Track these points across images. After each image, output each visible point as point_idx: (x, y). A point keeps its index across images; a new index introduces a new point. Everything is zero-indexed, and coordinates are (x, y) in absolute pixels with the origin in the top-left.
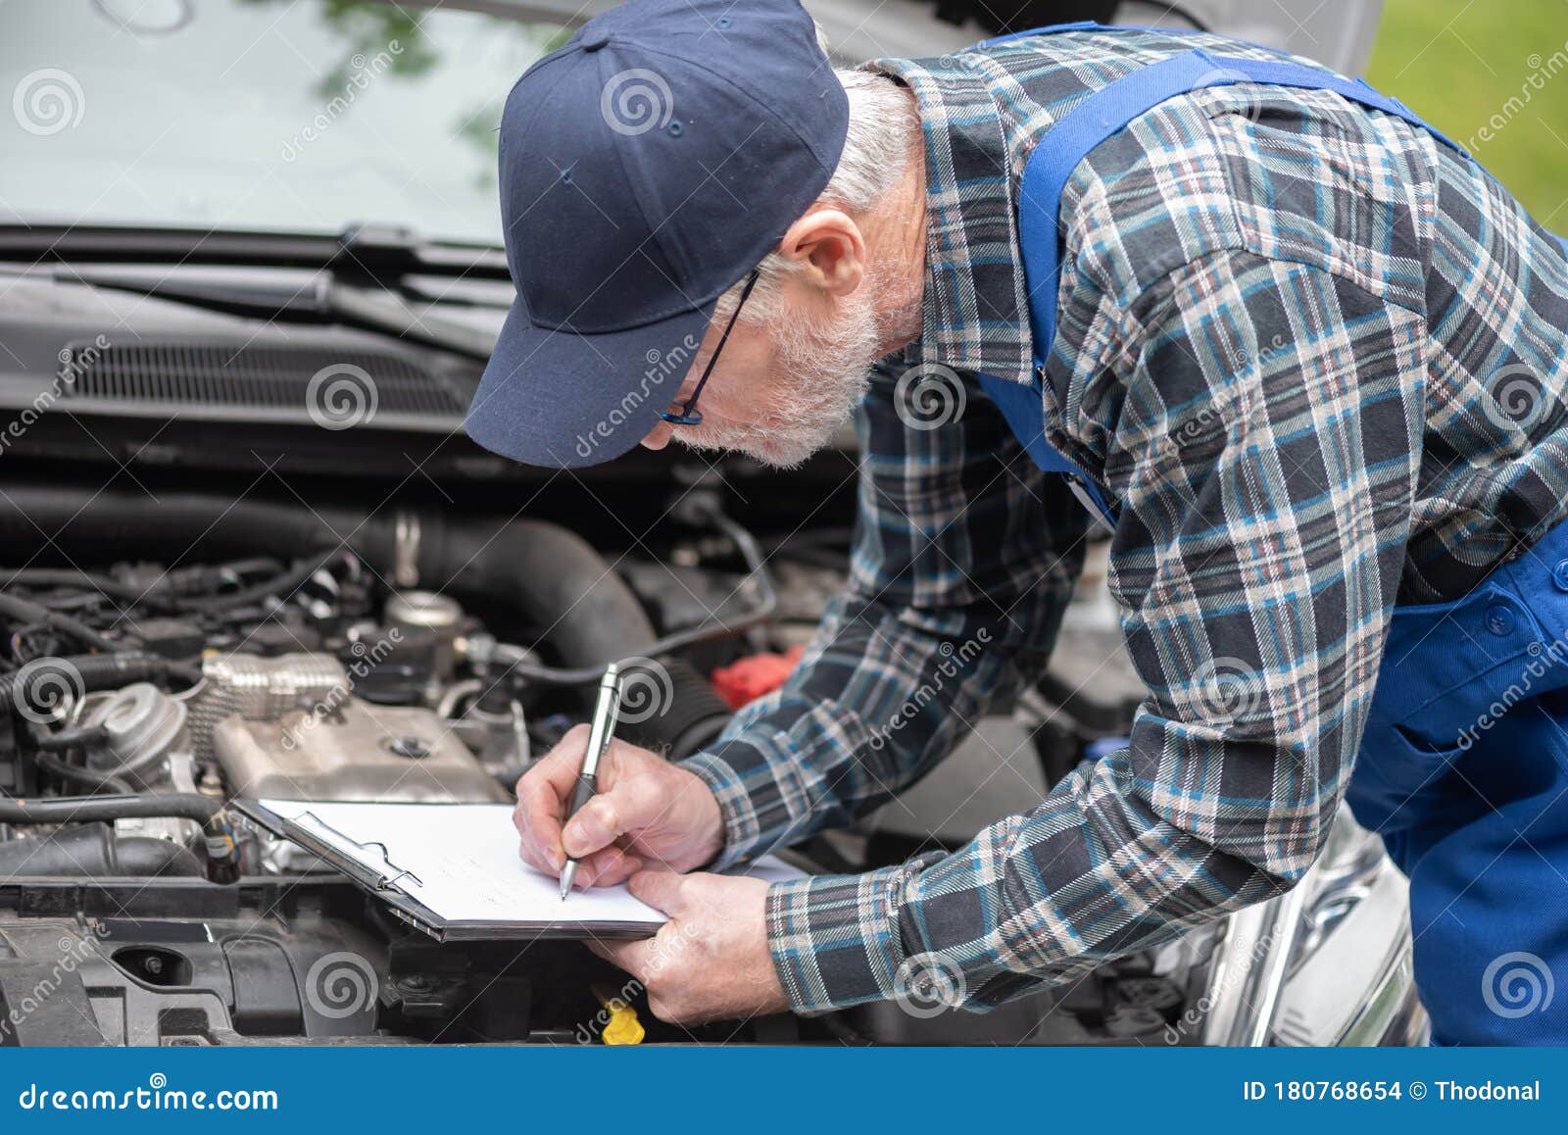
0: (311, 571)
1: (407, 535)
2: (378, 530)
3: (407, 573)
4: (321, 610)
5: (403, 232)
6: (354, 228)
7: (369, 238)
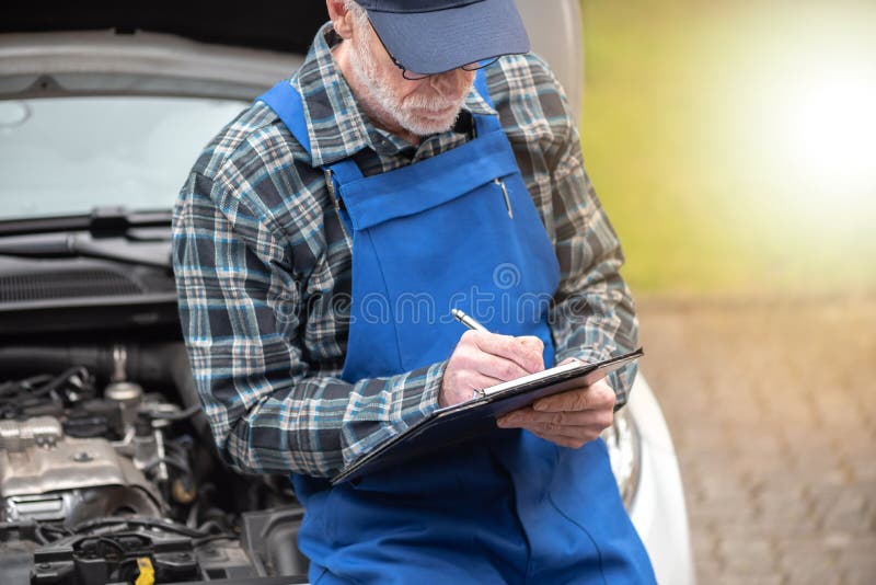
0: (69, 377)
1: (120, 356)
2: (104, 355)
3: (120, 374)
4: (73, 397)
5: (120, 209)
6: (95, 210)
7: (102, 213)
